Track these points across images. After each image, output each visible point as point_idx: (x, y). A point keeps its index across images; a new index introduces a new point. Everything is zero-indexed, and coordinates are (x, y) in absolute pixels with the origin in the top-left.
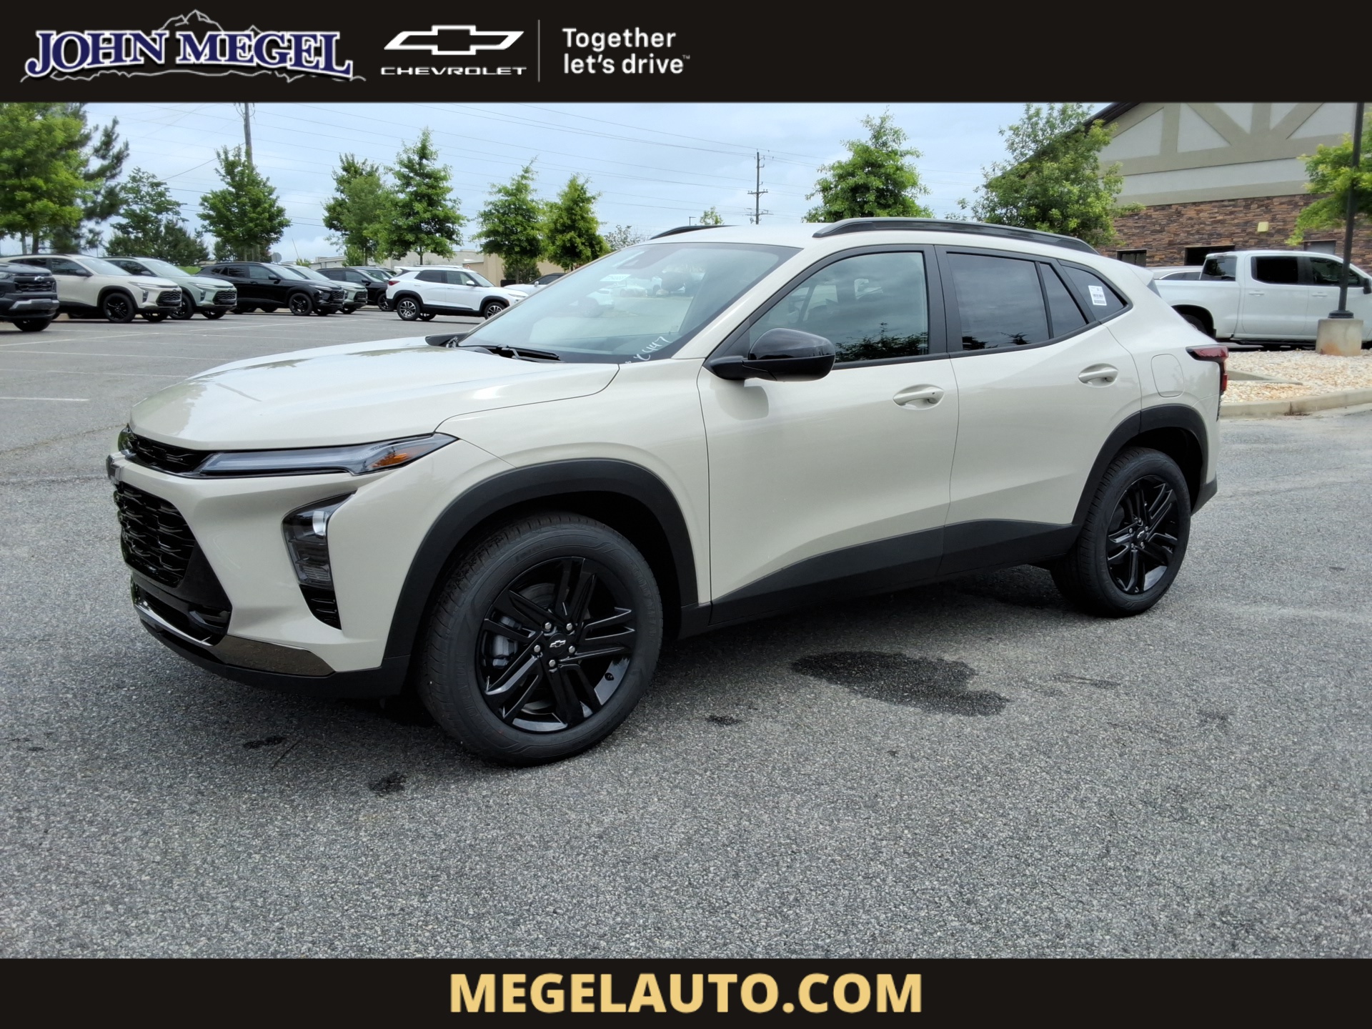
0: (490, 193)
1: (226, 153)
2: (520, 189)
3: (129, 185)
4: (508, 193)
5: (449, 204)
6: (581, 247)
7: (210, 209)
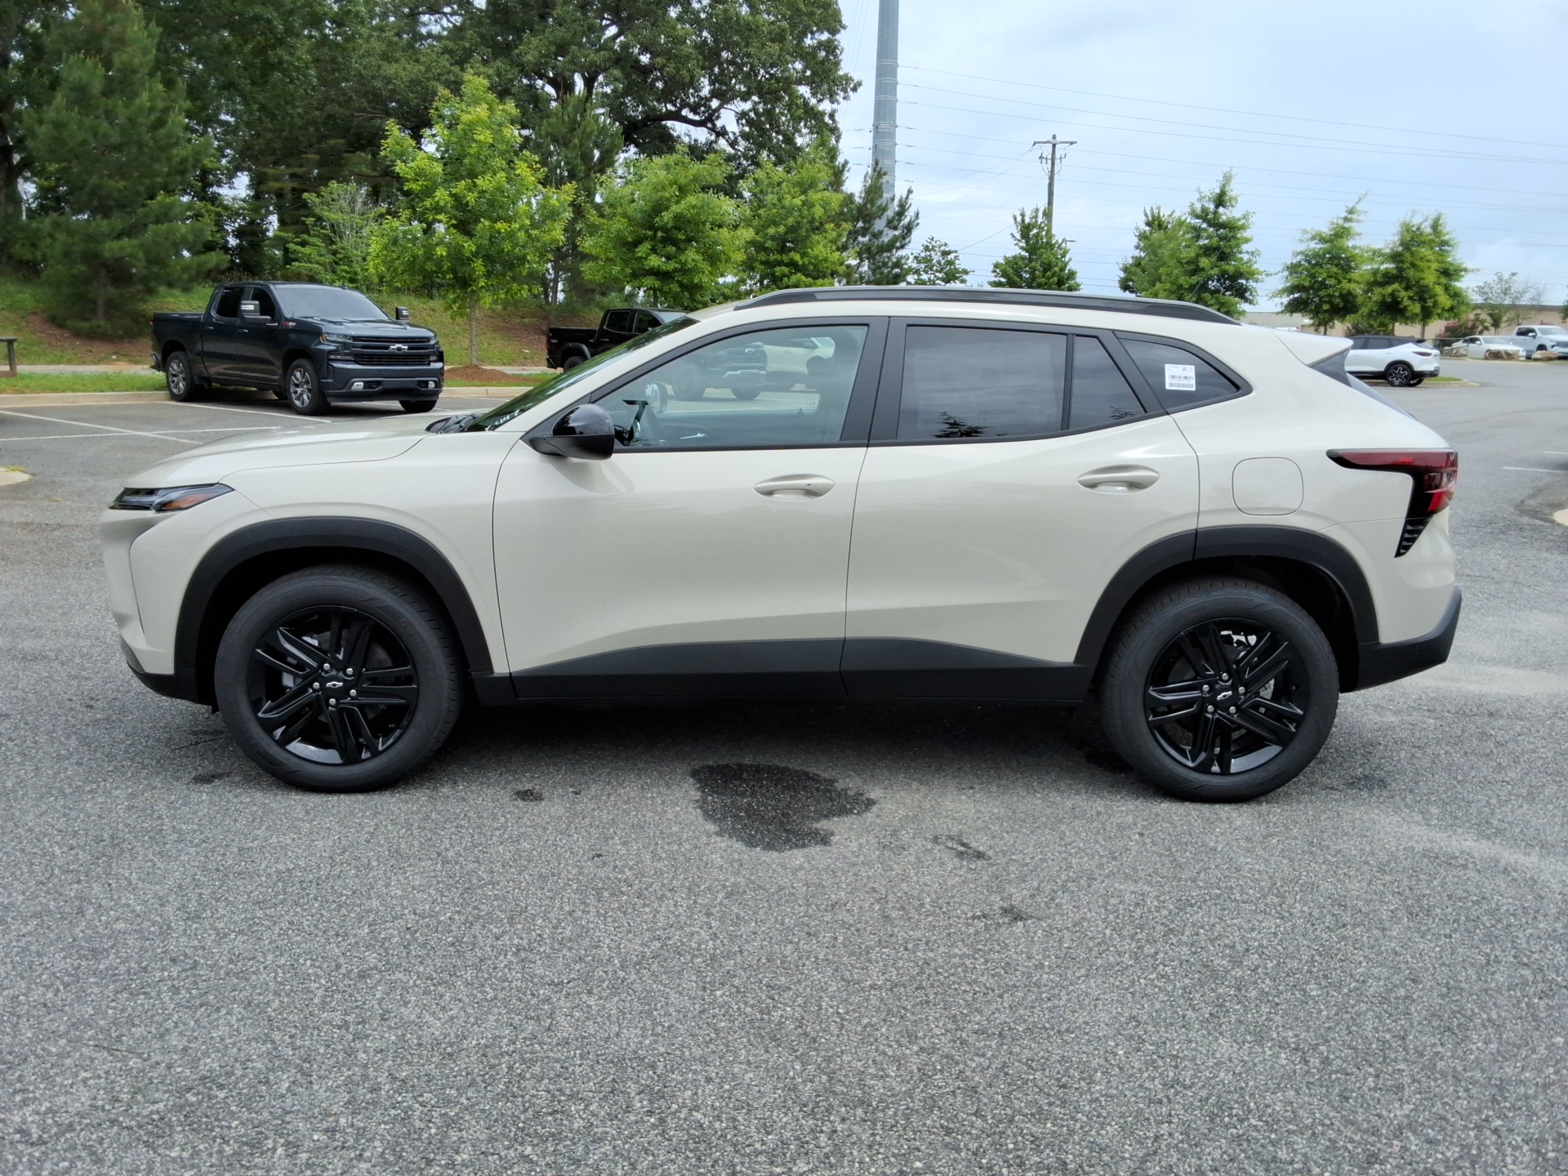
0: (1301, 241)
1: (1023, 215)
2: (1341, 233)
3: (923, 255)
4: (1322, 240)
5: (1245, 257)
6: (1406, 302)
7: (1002, 276)
